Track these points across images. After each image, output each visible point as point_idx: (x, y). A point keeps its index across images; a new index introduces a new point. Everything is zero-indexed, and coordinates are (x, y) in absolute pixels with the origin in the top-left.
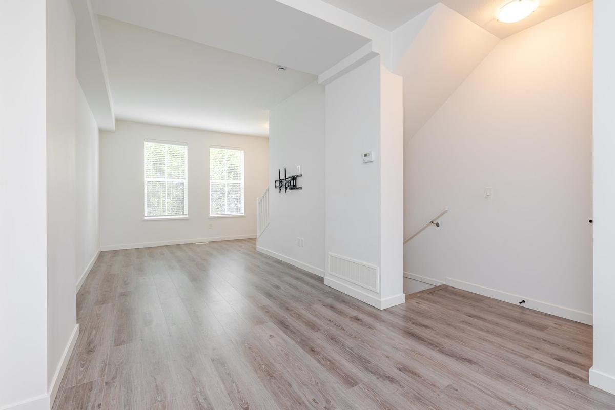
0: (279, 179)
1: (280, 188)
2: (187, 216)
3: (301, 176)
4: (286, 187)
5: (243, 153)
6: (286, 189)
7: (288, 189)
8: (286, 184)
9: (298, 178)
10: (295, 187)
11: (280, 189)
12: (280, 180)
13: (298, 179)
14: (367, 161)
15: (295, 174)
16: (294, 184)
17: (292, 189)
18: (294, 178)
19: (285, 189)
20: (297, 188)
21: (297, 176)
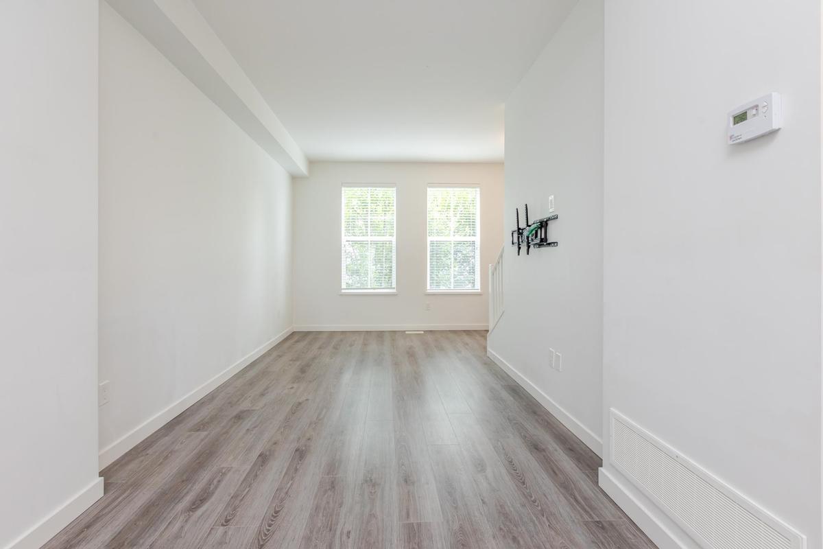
0: (516, 229)
1: (519, 244)
2: (394, 291)
3: (556, 218)
4: (528, 243)
5: (479, 192)
6: (529, 247)
7: (532, 247)
8: (528, 238)
9: (549, 222)
10: (544, 242)
11: (519, 248)
12: (519, 229)
13: (551, 225)
14: (744, 138)
15: (544, 217)
16: (543, 237)
17: (540, 245)
18: (544, 224)
19: (526, 248)
20: (549, 244)
21: (549, 219)
